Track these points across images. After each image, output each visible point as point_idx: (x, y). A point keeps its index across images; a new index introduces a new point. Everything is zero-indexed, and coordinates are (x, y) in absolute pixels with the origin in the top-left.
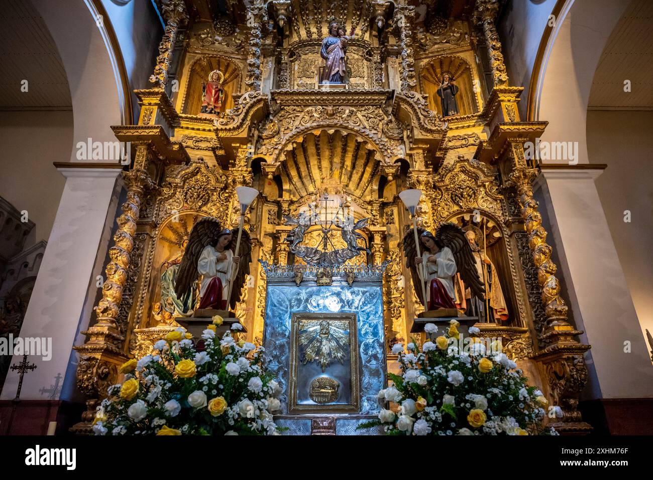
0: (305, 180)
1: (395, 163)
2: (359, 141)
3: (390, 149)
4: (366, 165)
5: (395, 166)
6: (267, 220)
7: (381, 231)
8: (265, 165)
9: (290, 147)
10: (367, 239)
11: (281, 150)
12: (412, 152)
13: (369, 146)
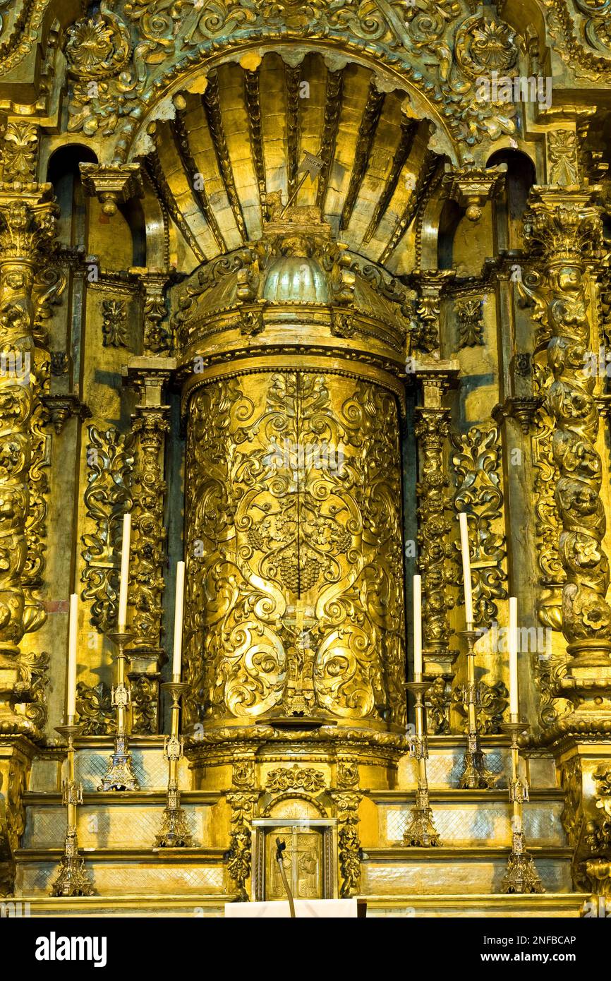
0: (214, 209)
1: (490, 164)
2: (381, 88)
3: (476, 118)
4: (400, 162)
5: (491, 175)
6: (100, 334)
7: (443, 372)
8: (91, 170)
9: (166, 111)
10: (401, 395)
11: (141, 119)
12: (543, 129)
13: (413, 110)
